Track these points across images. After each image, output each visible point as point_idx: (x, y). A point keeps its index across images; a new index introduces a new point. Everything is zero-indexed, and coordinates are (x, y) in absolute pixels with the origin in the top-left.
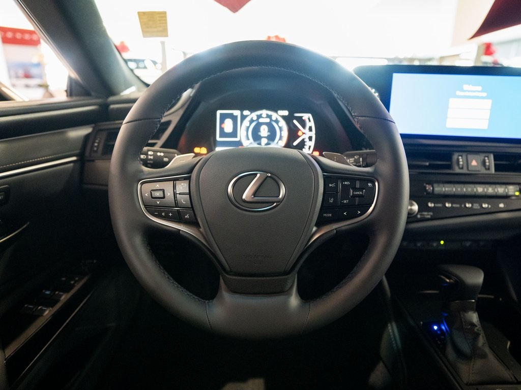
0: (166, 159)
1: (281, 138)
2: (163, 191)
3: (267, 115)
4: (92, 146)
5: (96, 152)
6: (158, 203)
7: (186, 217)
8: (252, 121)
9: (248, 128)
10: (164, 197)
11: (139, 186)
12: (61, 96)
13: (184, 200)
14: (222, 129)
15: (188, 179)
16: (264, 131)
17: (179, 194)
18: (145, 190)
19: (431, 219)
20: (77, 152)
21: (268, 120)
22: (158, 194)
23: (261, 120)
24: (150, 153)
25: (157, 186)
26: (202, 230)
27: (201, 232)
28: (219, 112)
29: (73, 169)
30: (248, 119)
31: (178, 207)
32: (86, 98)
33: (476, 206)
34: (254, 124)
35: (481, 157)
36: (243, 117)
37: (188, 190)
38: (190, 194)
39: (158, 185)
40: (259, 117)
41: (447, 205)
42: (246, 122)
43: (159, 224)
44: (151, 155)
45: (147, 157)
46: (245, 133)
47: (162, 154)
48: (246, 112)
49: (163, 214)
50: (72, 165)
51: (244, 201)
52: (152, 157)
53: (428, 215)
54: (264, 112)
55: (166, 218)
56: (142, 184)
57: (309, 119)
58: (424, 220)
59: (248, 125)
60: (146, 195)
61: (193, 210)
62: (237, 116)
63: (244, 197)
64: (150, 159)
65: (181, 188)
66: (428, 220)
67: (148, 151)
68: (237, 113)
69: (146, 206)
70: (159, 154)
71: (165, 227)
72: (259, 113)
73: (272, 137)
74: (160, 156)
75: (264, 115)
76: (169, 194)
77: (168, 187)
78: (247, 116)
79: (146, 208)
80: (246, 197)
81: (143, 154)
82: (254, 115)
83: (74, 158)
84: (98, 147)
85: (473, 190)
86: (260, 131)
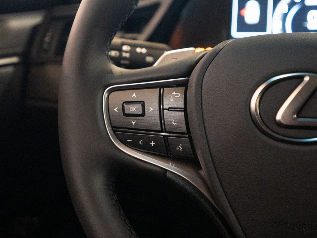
0: (149, 59)
4: (42, 42)
5: (47, 51)
6: (134, 123)
7: (178, 148)
8: (292, 4)
9: (285, 16)
10: (143, 115)
11: (105, 95)
13: (175, 119)
14: (241, 18)
15: (185, 85)
16: (313, 21)
17: (169, 109)
18: (114, 102)
20: (20, 49)
22: (134, 109)
23: (309, 3)
24: (125, 48)
26: (203, 172)
27: (201, 178)
31: (165, 132)
34: (295, 9)
37: (183, 103)
38: (185, 109)
39: (134, 95)
42: (283, 7)
43: (133, 159)
44: (126, 52)
45: (121, 54)
46: (280, 23)
47: (144, 51)
49: (141, 142)
51: (279, 124)
52: (127, 55)
55: (146, 149)
56: (110, 91)
59: (286, 11)
60: (116, 110)
61: (190, 138)
63: (279, 117)
64: (125, 58)
65: (172, 99)
67: (123, 44)
69: (113, 128)
70: (139, 50)
71: (142, 164)
74: (141, 53)
76: (152, 109)
77: (150, 98)
79: (114, 131)
80: (283, 116)
81: (114, 49)
84: (49, 43)
86: (306, 20)
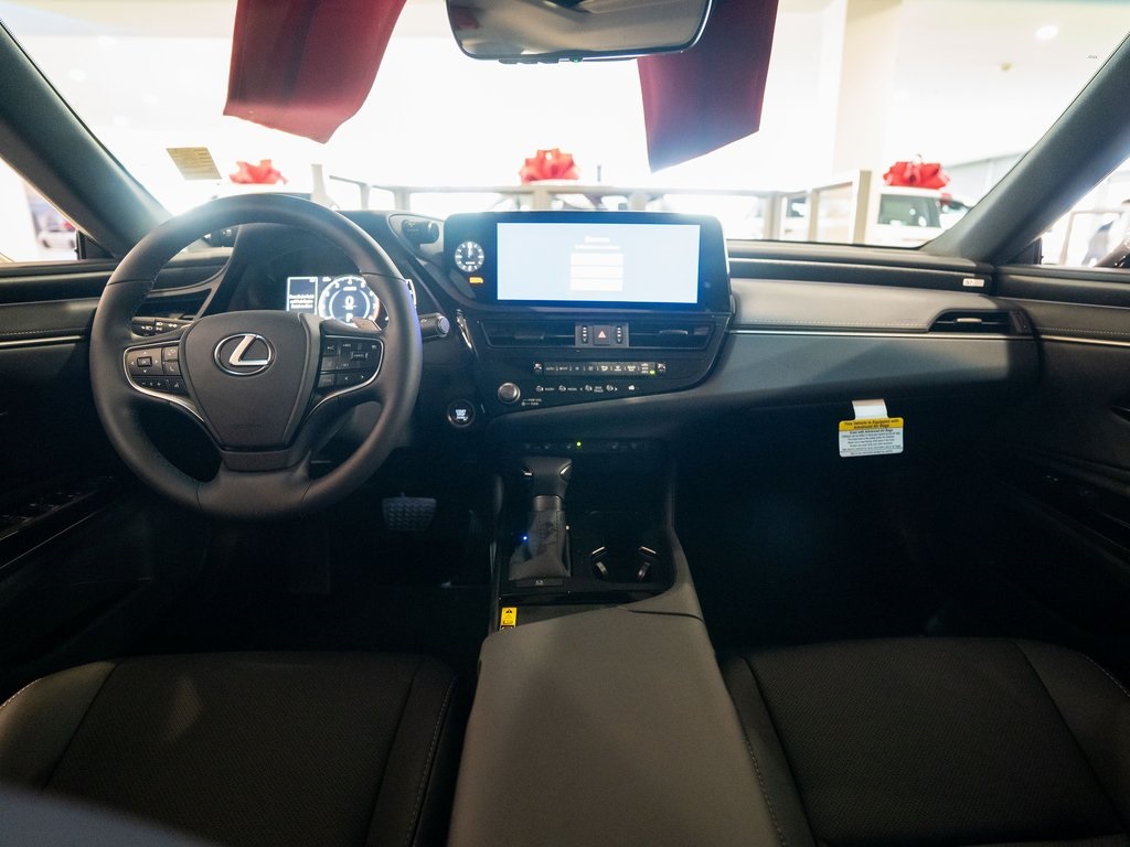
1: (371, 313)
2: (151, 358)
3: (353, 281)
6: (145, 371)
7: (175, 386)
8: (333, 290)
9: (328, 299)
10: (151, 365)
11: (125, 354)
12: (71, 256)
13: (172, 368)
16: (350, 304)
17: (168, 361)
18: (131, 357)
19: (541, 406)
20: (81, 329)
21: (354, 289)
22: (144, 362)
23: (346, 289)
24: (158, 324)
25: (145, 353)
26: (193, 401)
28: (289, 279)
29: (75, 351)
30: (329, 286)
31: (167, 376)
32: (107, 260)
33: (598, 389)
34: (336, 294)
35: (611, 328)
36: (323, 286)
37: (177, 357)
38: (178, 360)
40: (344, 284)
41: (561, 388)
42: (326, 293)
43: (147, 396)
46: (324, 307)
47: (175, 326)
48: (326, 279)
49: (151, 384)
50: (73, 345)
51: (231, 365)
53: (535, 402)
54: (350, 278)
56: (130, 351)
57: (409, 285)
58: (530, 408)
59: (328, 296)
60: (132, 363)
61: (182, 378)
62: (314, 283)
63: (230, 361)
65: (169, 354)
66: (535, 408)
67: (156, 321)
68: (313, 279)
69: (131, 375)
70: (171, 325)
71: (153, 398)
72: (343, 279)
73: (359, 312)
74: (172, 327)
75: (350, 282)
76: (156, 362)
77: (156, 354)
78: (328, 283)
79: (132, 377)
82: (336, 282)
83: (78, 337)
85: (595, 369)
86: (344, 304)
